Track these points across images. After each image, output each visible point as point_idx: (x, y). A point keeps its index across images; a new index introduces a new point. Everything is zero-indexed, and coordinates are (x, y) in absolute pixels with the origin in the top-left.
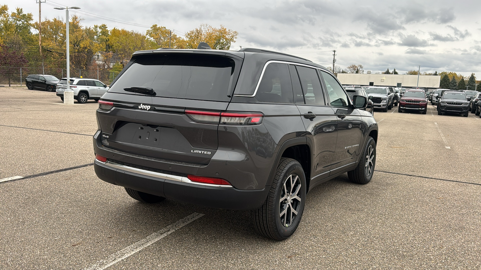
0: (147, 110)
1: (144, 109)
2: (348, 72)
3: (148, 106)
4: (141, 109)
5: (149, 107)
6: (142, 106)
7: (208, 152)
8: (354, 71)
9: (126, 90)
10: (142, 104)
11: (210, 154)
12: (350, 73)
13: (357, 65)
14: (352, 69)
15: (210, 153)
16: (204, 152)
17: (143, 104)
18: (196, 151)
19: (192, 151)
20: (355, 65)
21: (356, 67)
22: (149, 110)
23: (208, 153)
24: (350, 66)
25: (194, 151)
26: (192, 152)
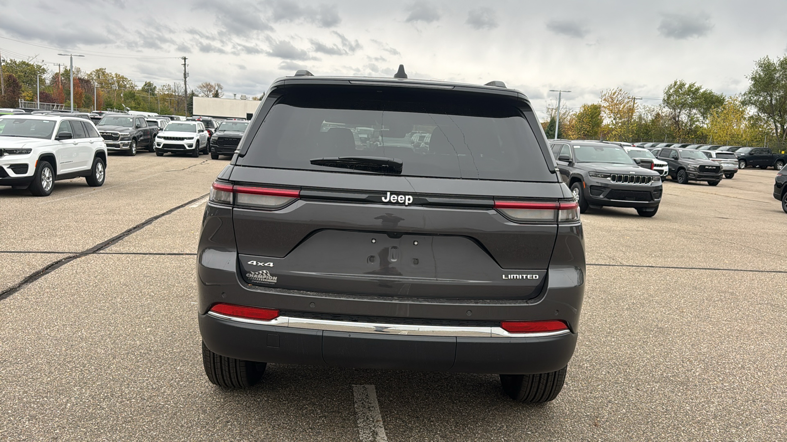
0: (407, 204)
1: (397, 203)
2: (200, 95)
3: (407, 197)
4: (390, 203)
5: (409, 199)
6: (389, 197)
7: (534, 276)
8: (209, 93)
9: (313, 162)
10: (389, 194)
11: (537, 278)
12: (202, 97)
13: (213, 84)
14: (205, 89)
15: (537, 276)
16: (527, 277)
17: (392, 193)
18: (512, 276)
19: (504, 276)
20: (209, 84)
21: (212, 86)
22: (409, 205)
23: (534, 278)
24: (202, 84)
25: (508, 277)
26: (504, 278)
